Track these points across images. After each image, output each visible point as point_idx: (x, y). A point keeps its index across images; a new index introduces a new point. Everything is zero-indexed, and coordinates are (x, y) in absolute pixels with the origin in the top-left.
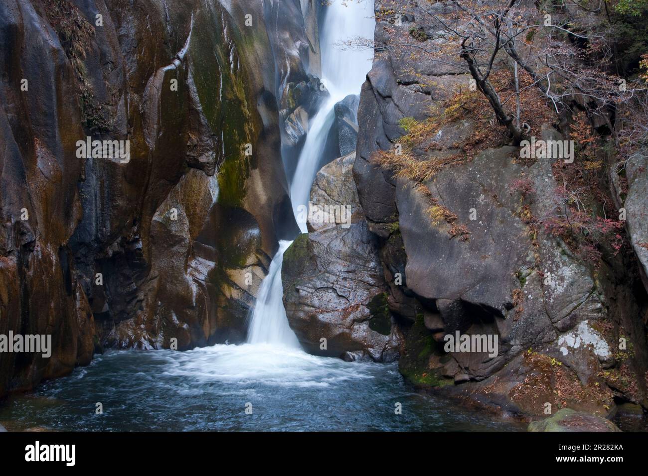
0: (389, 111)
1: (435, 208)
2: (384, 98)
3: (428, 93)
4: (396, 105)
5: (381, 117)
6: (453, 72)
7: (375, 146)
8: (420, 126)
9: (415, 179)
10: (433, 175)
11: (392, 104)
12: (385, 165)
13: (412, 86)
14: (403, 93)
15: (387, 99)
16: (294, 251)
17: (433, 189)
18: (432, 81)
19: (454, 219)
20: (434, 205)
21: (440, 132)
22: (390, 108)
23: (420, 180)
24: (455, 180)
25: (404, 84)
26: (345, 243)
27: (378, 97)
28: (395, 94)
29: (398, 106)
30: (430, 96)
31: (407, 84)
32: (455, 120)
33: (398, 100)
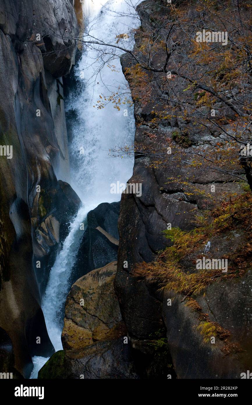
0: (152, 221)
1: (206, 324)
2: (147, 207)
3: (194, 202)
4: (159, 214)
5: (144, 226)
6: (220, 180)
7: (138, 257)
8: (187, 237)
9: (183, 293)
10: (203, 289)
11: (155, 214)
12: (150, 277)
13: (176, 194)
14: (167, 202)
15: (150, 208)
16: (50, 369)
17: (204, 303)
18: (199, 190)
19: (227, 336)
20: (205, 320)
21: (209, 243)
22: (153, 217)
23: (188, 294)
24: (226, 295)
25: (167, 193)
26: (104, 360)
27: (141, 205)
28: (158, 202)
29: (162, 216)
30: (196, 206)
31: (170, 192)
32: (225, 231)
33: (162, 210)
